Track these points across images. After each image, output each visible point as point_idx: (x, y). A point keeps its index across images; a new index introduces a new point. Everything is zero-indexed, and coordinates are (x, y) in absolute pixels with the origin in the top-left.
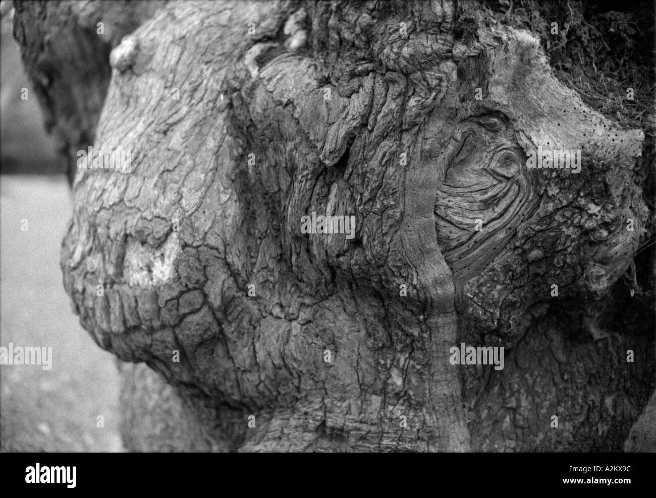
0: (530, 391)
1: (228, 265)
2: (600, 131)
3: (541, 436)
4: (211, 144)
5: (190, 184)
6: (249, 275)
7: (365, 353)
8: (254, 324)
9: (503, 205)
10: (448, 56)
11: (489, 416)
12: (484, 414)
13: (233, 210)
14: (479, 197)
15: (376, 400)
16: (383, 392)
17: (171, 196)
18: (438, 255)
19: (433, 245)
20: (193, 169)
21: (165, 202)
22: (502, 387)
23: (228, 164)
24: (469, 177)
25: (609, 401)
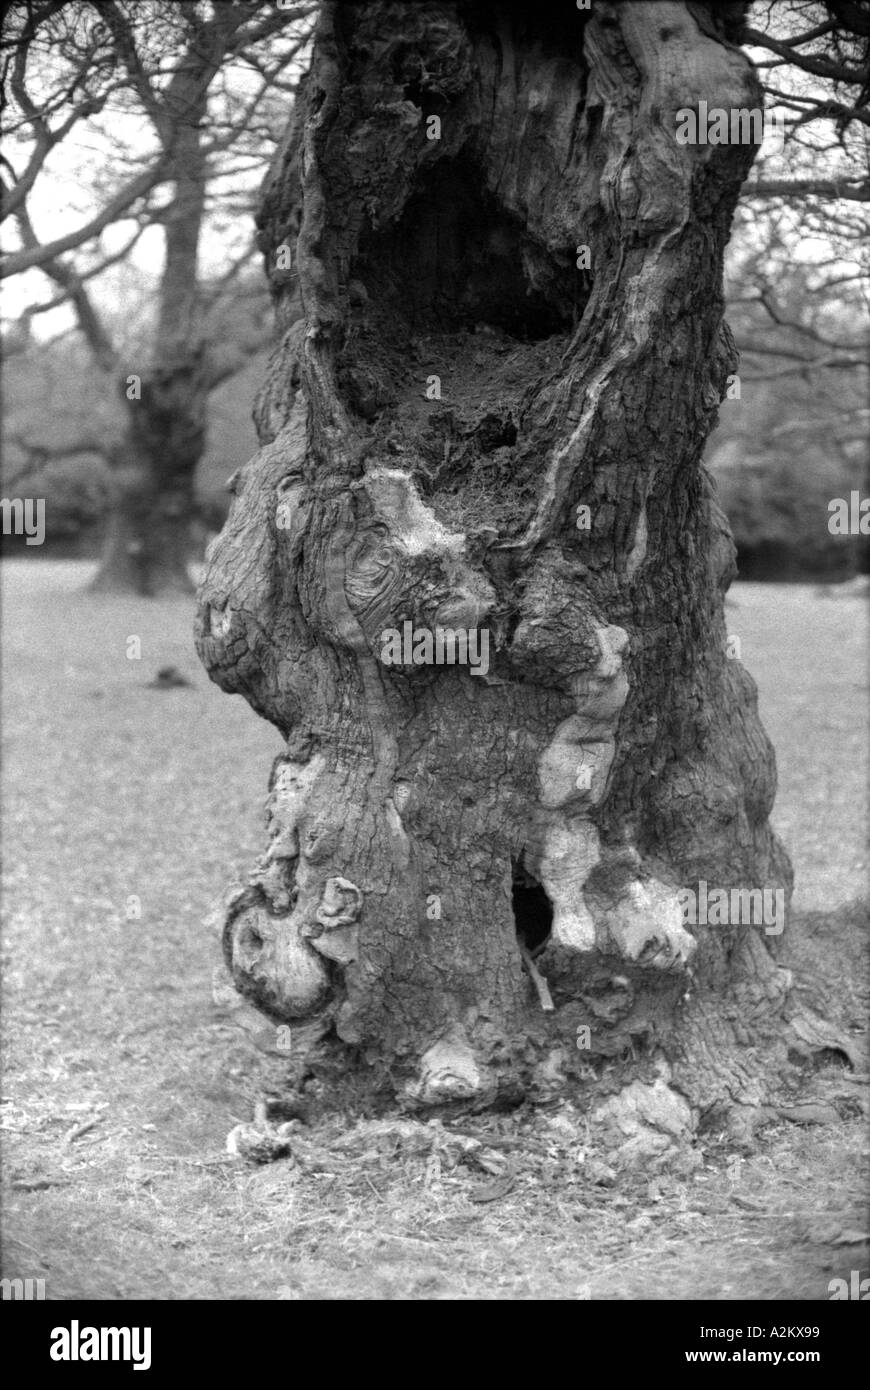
0: (446, 721)
1: (258, 623)
2: (439, 535)
3: (460, 755)
4: (258, 544)
5: (241, 570)
6: (272, 630)
7: (330, 683)
8: (276, 663)
9: (384, 583)
10: (345, 489)
11: (417, 735)
12: (413, 733)
13: (264, 587)
14: (371, 579)
15: (336, 716)
16: (340, 710)
17: (229, 578)
18: (351, 616)
19: (345, 609)
20: (244, 560)
21: (226, 581)
22: (425, 714)
23: (266, 557)
24: (366, 566)
25: (513, 734)
